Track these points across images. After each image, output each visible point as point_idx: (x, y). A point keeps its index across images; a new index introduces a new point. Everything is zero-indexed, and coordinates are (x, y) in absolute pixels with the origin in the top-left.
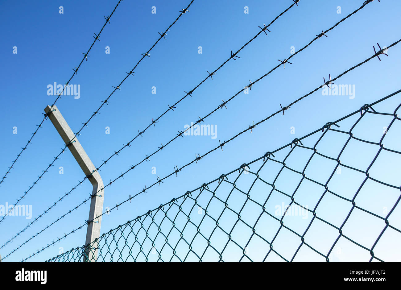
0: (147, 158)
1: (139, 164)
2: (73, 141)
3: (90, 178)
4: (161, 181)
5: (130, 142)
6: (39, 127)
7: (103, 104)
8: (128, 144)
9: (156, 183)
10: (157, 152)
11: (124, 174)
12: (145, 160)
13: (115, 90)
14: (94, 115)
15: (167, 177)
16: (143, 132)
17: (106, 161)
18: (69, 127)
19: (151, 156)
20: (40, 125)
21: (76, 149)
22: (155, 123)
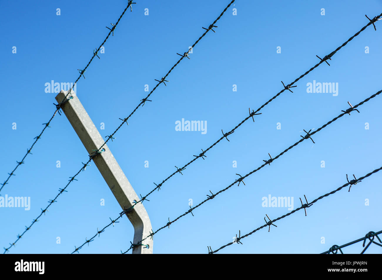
0: (240, 180)
1: (224, 190)
2: (102, 149)
3: (129, 215)
4: (273, 223)
5: (205, 151)
6: (46, 127)
7: (158, 85)
8: (201, 155)
9: (261, 227)
10: (259, 169)
11: (194, 208)
12: (235, 183)
13: (181, 59)
14: (142, 105)
15: (284, 217)
16: (230, 133)
17: (160, 185)
18: (94, 126)
19: (247, 175)
20: (47, 122)
21: (107, 163)
22: (254, 116)
